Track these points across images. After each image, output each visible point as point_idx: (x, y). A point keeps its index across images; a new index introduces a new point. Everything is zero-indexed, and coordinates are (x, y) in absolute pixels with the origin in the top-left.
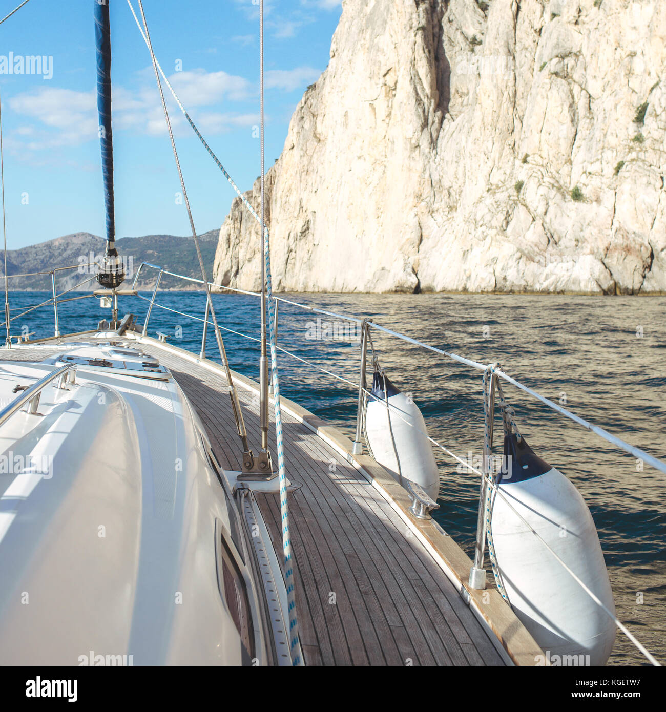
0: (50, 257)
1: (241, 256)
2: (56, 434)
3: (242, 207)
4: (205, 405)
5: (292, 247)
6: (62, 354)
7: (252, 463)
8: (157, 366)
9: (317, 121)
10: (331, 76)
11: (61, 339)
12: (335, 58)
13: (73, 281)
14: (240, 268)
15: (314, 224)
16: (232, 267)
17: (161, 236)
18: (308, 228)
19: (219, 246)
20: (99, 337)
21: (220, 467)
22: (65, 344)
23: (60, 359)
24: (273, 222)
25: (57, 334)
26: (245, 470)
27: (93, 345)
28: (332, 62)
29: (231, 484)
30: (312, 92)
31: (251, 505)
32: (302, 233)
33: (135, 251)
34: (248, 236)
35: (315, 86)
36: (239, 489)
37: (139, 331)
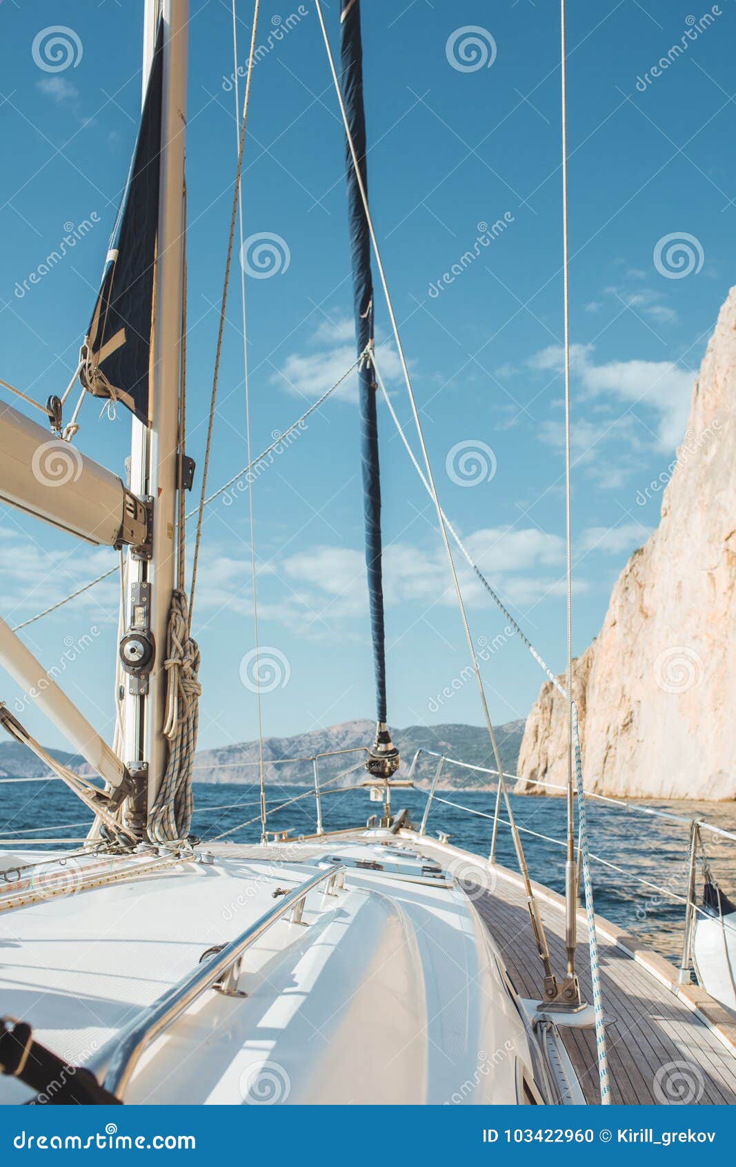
0: (327, 747)
1: (551, 751)
2: (325, 946)
3: (553, 694)
4: (496, 919)
5: (612, 743)
6: (326, 854)
7: (555, 992)
8: (439, 871)
9: (645, 593)
10: (662, 539)
11: (325, 837)
12: (667, 517)
13: (352, 775)
14: (549, 765)
15: (638, 714)
16: (539, 765)
17: (456, 726)
18: (631, 721)
19: (524, 740)
20: (368, 836)
21: (517, 994)
22: (329, 843)
23: (325, 860)
24: (589, 713)
25: (319, 830)
26: (547, 998)
27: (362, 845)
28: (664, 521)
29: (531, 1015)
30: (638, 558)
31: (554, 1041)
32: (625, 726)
33: (426, 743)
34: (560, 728)
35: (642, 550)
36: (540, 1021)
37: (415, 830)
